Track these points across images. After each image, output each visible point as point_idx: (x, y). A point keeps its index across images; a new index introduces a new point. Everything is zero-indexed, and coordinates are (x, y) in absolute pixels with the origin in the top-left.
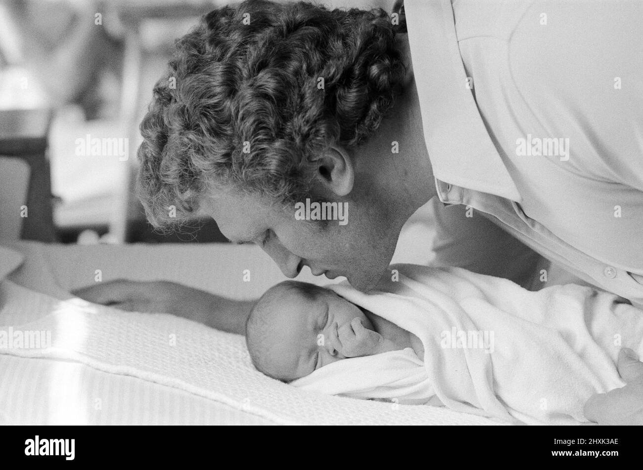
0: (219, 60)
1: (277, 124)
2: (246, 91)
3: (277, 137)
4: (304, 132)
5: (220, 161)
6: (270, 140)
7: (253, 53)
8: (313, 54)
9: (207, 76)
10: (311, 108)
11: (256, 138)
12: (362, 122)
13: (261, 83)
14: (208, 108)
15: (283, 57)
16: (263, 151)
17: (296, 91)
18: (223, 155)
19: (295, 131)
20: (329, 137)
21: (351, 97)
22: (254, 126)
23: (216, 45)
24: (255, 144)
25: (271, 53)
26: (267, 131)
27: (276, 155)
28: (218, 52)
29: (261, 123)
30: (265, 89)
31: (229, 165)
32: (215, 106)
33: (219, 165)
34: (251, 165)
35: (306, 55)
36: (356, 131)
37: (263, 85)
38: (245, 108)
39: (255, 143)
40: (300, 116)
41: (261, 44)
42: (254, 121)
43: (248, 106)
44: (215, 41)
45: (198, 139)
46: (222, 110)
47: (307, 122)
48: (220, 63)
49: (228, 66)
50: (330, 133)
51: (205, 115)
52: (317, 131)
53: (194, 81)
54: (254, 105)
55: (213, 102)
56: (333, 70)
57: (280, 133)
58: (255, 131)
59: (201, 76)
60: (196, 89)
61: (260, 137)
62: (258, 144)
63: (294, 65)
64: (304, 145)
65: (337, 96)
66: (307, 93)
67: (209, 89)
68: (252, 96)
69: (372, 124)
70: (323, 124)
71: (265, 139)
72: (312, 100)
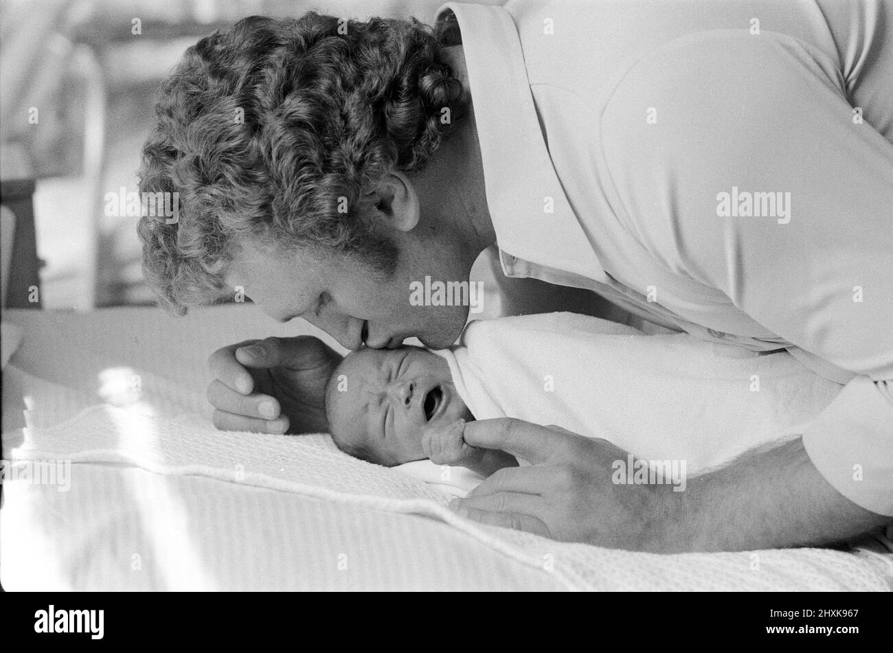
0: (229, 94)
1: (321, 156)
2: (274, 124)
3: (325, 173)
4: (357, 159)
5: (257, 215)
6: (317, 177)
7: (272, 77)
8: (345, 67)
9: (219, 115)
10: (359, 128)
11: (300, 177)
12: (417, 142)
13: (291, 110)
14: (230, 152)
15: (309, 76)
16: (311, 192)
17: (337, 112)
18: (260, 207)
19: (347, 161)
20: (387, 162)
21: (401, 113)
22: (295, 163)
23: (222, 77)
24: (300, 186)
25: (294, 72)
26: (312, 166)
27: (328, 195)
28: (225, 84)
29: (302, 158)
30: (298, 116)
31: (269, 219)
32: (237, 149)
33: (256, 220)
34: (298, 213)
35: (337, 70)
36: (414, 153)
37: (295, 112)
38: (280, 143)
39: (300, 184)
40: (349, 140)
41: (279, 64)
42: (294, 158)
43: (282, 141)
44: (218, 73)
45: (224, 192)
46: (248, 152)
47: (359, 146)
48: (231, 97)
49: (243, 98)
50: (387, 155)
51: (228, 162)
52: (372, 155)
53: (203, 125)
54: (289, 139)
55: (235, 143)
56: (375, 82)
57: (327, 167)
58: (296, 170)
59: (211, 116)
60: (208, 133)
61: (305, 175)
62: (304, 185)
63: (325, 83)
64: (360, 175)
65: (386, 113)
66: (352, 111)
67: (226, 130)
68: (284, 127)
69: (430, 145)
70: (377, 146)
71: (312, 177)
72: (359, 118)
